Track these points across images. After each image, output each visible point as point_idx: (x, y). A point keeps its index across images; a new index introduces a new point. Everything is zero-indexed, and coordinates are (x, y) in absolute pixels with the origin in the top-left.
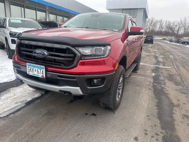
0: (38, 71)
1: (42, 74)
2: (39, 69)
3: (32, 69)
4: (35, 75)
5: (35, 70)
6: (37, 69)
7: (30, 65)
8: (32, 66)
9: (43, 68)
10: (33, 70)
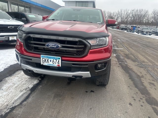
0: (53, 61)
1: (58, 63)
2: (54, 60)
3: (46, 60)
4: (50, 65)
5: (51, 61)
6: (52, 60)
7: (45, 57)
8: (47, 57)
9: (59, 59)
10: (48, 61)
